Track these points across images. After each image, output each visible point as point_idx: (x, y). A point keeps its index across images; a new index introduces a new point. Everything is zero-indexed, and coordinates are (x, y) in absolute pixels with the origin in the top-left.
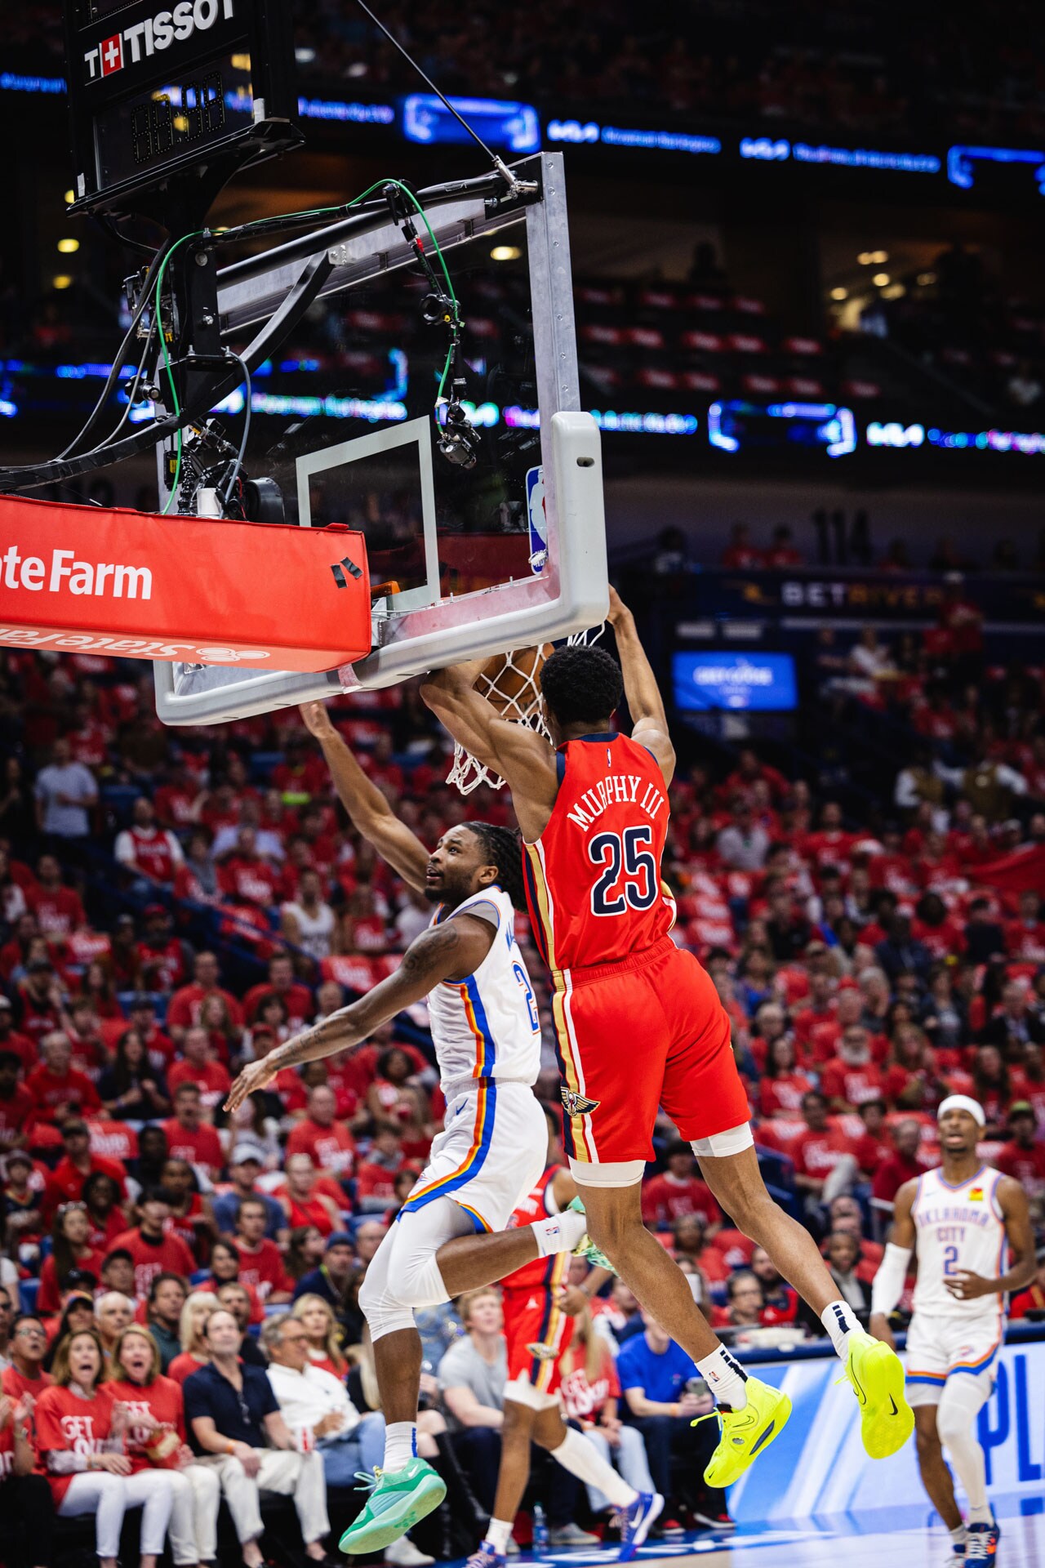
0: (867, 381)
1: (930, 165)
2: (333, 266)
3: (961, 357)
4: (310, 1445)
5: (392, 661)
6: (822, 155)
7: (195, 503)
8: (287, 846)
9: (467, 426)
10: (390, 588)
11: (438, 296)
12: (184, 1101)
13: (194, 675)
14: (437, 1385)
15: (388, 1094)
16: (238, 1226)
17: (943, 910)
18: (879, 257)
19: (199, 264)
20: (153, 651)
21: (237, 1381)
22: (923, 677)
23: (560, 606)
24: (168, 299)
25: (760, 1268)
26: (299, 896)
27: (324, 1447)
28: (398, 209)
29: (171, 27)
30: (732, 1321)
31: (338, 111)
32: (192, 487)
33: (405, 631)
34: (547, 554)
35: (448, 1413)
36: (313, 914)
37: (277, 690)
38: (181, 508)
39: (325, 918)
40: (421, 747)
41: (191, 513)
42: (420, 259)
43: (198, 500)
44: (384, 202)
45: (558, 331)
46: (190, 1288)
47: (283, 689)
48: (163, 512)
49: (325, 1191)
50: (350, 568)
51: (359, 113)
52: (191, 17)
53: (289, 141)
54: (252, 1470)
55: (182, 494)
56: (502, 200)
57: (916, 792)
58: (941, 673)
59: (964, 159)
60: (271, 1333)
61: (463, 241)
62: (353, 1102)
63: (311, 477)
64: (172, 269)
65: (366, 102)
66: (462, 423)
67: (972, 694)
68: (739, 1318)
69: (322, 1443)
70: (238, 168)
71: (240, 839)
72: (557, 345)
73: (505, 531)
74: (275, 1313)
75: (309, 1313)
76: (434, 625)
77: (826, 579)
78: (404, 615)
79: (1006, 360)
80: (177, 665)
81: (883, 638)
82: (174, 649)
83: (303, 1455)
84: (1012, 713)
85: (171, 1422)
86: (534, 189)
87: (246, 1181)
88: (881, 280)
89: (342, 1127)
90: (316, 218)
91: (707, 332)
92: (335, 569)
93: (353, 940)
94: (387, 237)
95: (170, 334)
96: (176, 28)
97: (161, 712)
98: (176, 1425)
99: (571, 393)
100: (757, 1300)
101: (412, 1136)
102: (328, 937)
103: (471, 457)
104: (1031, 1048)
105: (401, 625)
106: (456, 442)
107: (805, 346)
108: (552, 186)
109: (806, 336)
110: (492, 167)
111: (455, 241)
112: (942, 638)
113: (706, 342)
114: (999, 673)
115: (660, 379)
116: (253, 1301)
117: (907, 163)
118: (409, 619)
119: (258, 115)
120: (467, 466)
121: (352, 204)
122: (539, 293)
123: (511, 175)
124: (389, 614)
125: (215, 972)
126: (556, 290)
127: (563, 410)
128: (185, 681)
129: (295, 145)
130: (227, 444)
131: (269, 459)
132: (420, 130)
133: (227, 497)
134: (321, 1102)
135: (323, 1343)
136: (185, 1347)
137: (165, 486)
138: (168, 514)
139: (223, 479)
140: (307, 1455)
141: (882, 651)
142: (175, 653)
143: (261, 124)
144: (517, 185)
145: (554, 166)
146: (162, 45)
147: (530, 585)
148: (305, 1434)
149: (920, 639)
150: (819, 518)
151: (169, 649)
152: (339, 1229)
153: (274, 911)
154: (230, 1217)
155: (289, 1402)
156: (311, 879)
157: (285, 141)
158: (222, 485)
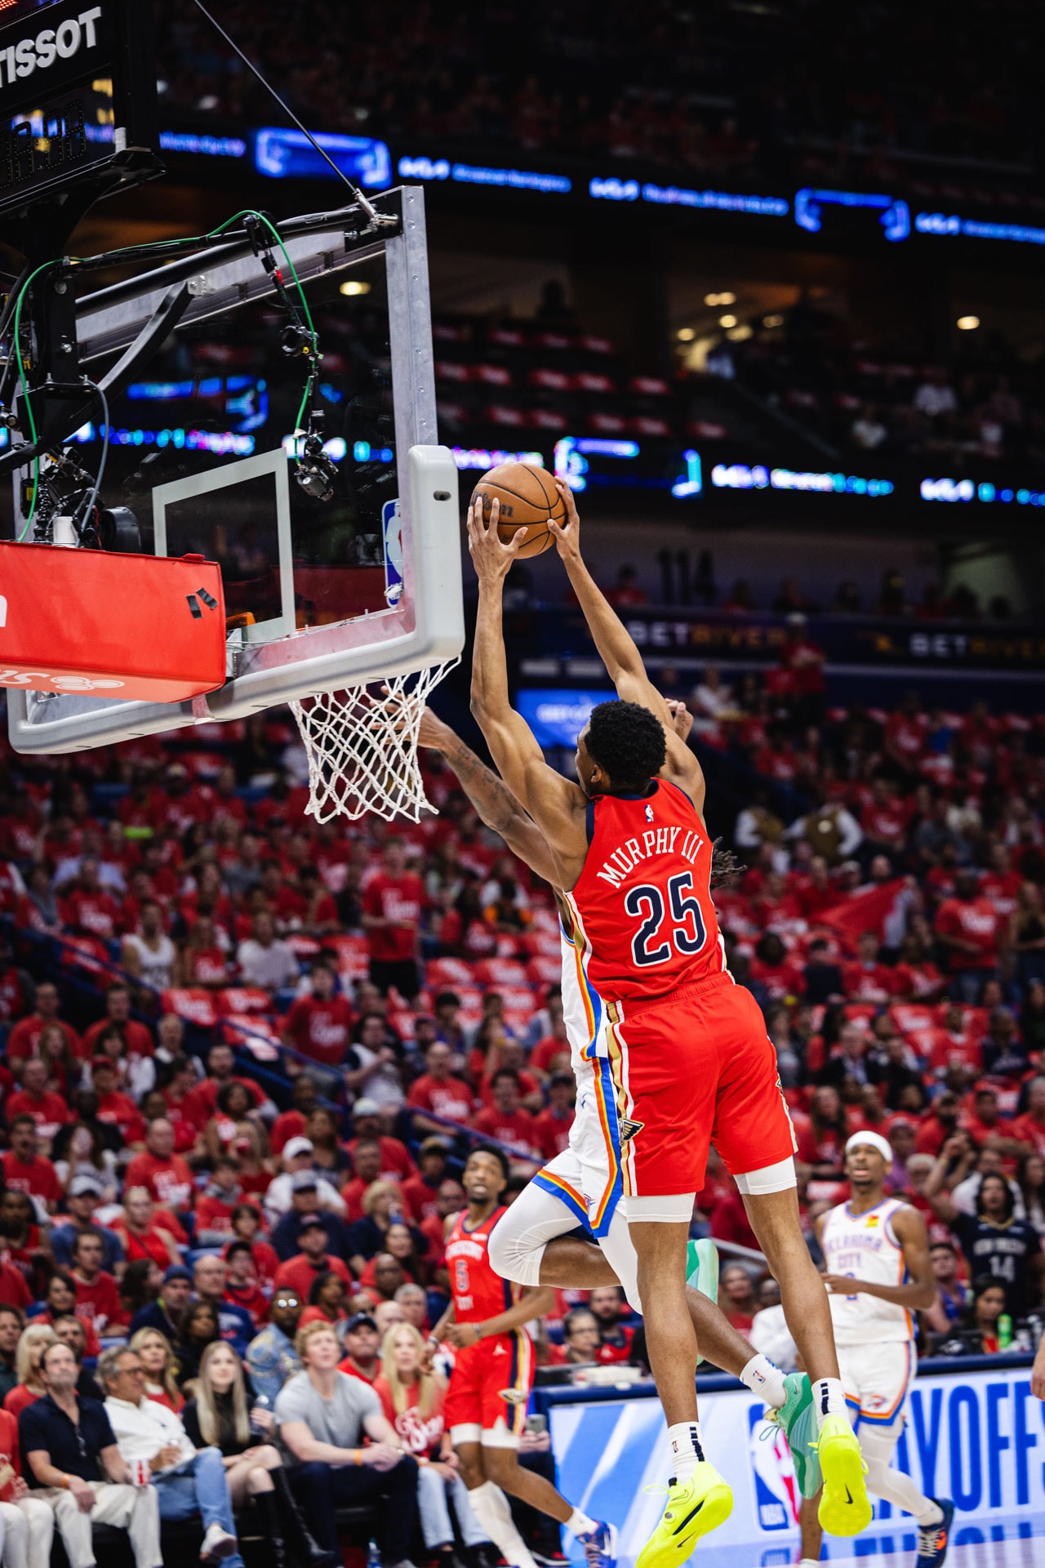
0: (712, 422)
1: (779, 207)
2: (193, 296)
3: (807, 399)
4: (145, 1479)
5: (247, 692)
6: (671, 196)
7: (51, 531)
8: (128, 878)
9: (325, 458)
10: (245, 619)
11: (297, 328)
12: (20, 1133)
13: (47, 703)
14: (273, 1420)
15: (227, 1130)
16: (75, 1258)
17: (783, 951)
18: (726, 298)
19: (59, 292)
20: (7, 679)
21: (73, 1414)
22: (764, 718)
23: (416, 639)
24: (27, 327)
25: (598, 1307)
26: (140, 929)
27: (158, 1482)
28: (258, 240)
29: (33, 55)
30: (569, 1359)
31: (190, 143)
32: (49, 515)
33: (259, 662)
34: (403, 587)
35: (284, 1448)
36: (154, 946)
37: (130, 720)
38: (37, 536)
39: (166, 951)
40: (264, 780)
41: (48, 542)
42: (279, 291)
43: (54, 528)
44: (243, 233)
45: (416, 365)
46: (26, 1321)
47: (136, 718)
48: (19, 540)
49: (162, 1224)
50: (206, 598)
51: (211, 146)
52: (53, 45)
53: (149, 170)
54: (86, 1504)
55: (38, 522)
56: (362, 233)
57: (757, 832)
58: (782, 713)
59: (811, 202)
60: (107, 1366)
61: (323, 273)
62: (192, 1136)
63: (167, 507)
64: (31, 297)
65: (218, 135)
66: (320, 455)
67: (813, 735)
68: (576, 1356)
69: (158, 1477)
70: (98, 197)
71: (82, 870)
72: (415, 379)
73: (361, 563)
74: (113, 1345)
75: (147, 1347)
76: (289, 657)
77: (670, 619)
78: (259, 646)
79: (852, 403)
80: (30, 693)
81: (726, 678)
82: (28, 677)
83: (138, 1489)
84: (853, 754)
85: (6, 1454)
86: (394, 223)
87: (84, 1213)
88: (728, 321)
89: (181, 1160)
90: (175, 248)
91: (555, 369)
92: (191, 599)
93: (194, 973)
94: (247, 268)
95: (28, 362)
96: (38, 55)
97: (14, 741)
98: (10, 1456)
99: (428, 427)
100: (594, 1338)
101: (250, 1171)
102: (169, 970)
103: (328, 490)
104: (869, 1089)
105: (256, 656)
106: (313, 474)
107: (652, 386)
108: (412, 219)
109: (653, 376)
110: (352, 199)
111: (314, 273)
112: (784, 679)
113: (554, 380)
114: (840, 714)
115: (508, 417)
116: (88, 1334)
117: (754, 205)
118: (263, 651)
119: (120, 145)
120: (324, 499)
121: (212, 235)
122: (397, 326)
123: (371, 209)
124: (244, 645)
125: (55, 1003)
126: (415, 323)
127: (421, 444)
128: (39, 708)
129: (156, 174)
130: (83, 472)
131: (126, 488)
132: (271, 164)
133: (83, 525)
134: (160, 1134)
135: (159, 1376)
136: (21, 1379)
137: (22, 514)
138: (25, 542)
139: (79, 508)
140: (141, 1490)
141: (725, 691)
142: (30, 681)
143: (122, 153)
144: (377, 218)
145: (414, 201)
146: (24, 72)
147: (386, 618)
148: (141, 1468)
149: (762, 679)
150: (664, 558)
151: (23, 677)
152: (177, 1262)
153: (115, 942)
154: (67, 1249)
155: (125, 1435)
156: (152, 910)
157: (145, 171)
158: (78, 514)
